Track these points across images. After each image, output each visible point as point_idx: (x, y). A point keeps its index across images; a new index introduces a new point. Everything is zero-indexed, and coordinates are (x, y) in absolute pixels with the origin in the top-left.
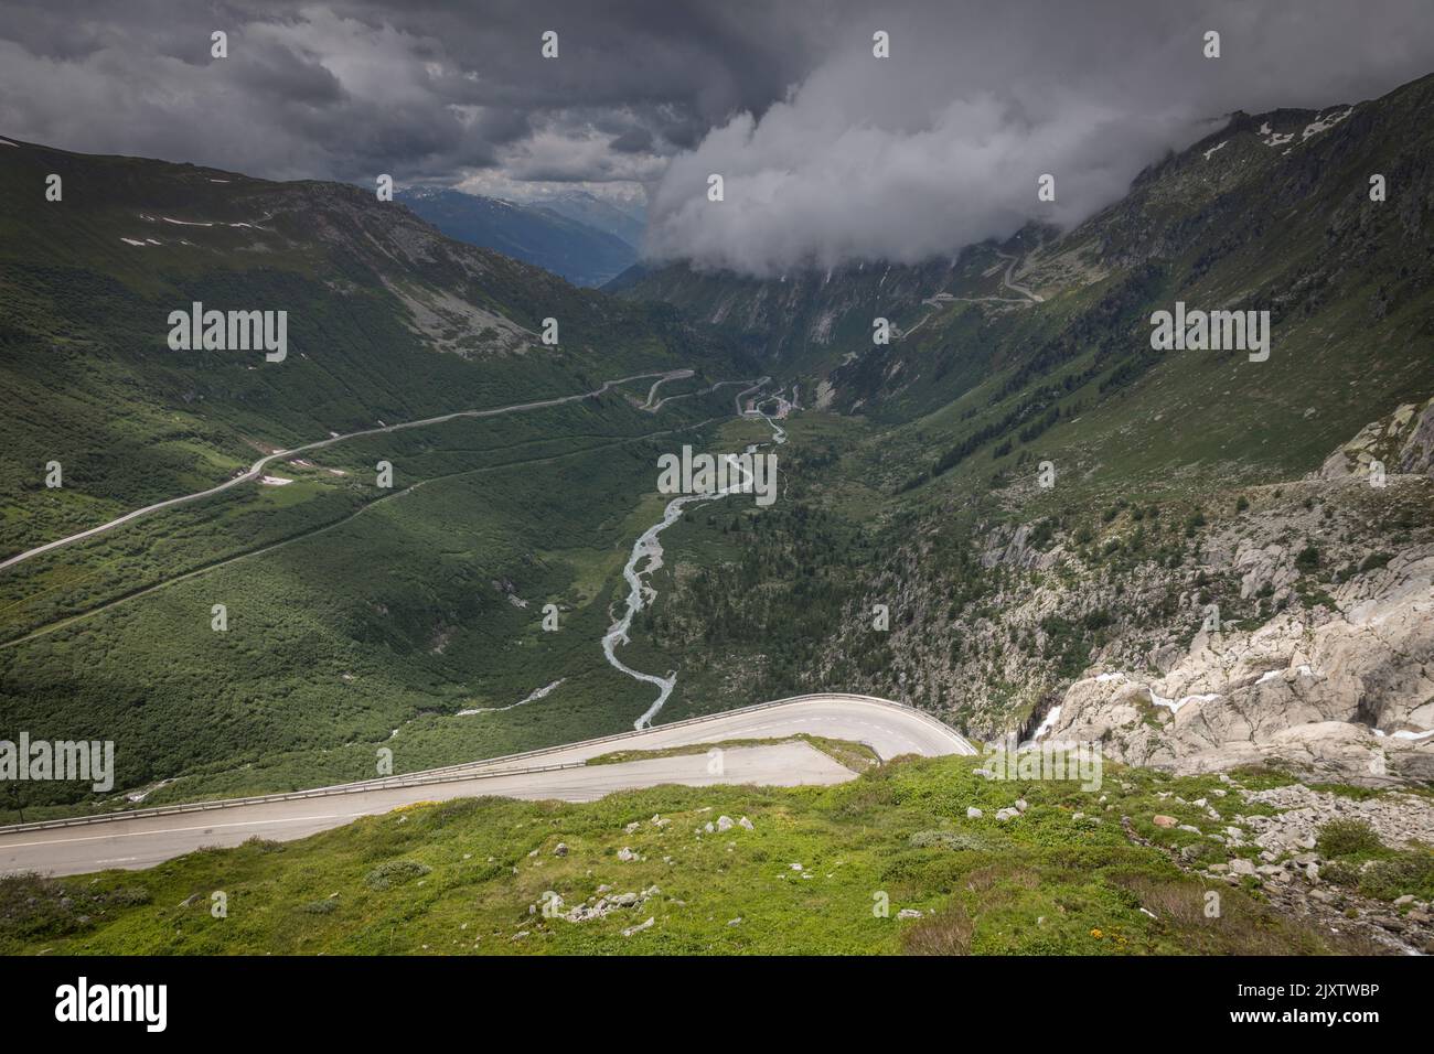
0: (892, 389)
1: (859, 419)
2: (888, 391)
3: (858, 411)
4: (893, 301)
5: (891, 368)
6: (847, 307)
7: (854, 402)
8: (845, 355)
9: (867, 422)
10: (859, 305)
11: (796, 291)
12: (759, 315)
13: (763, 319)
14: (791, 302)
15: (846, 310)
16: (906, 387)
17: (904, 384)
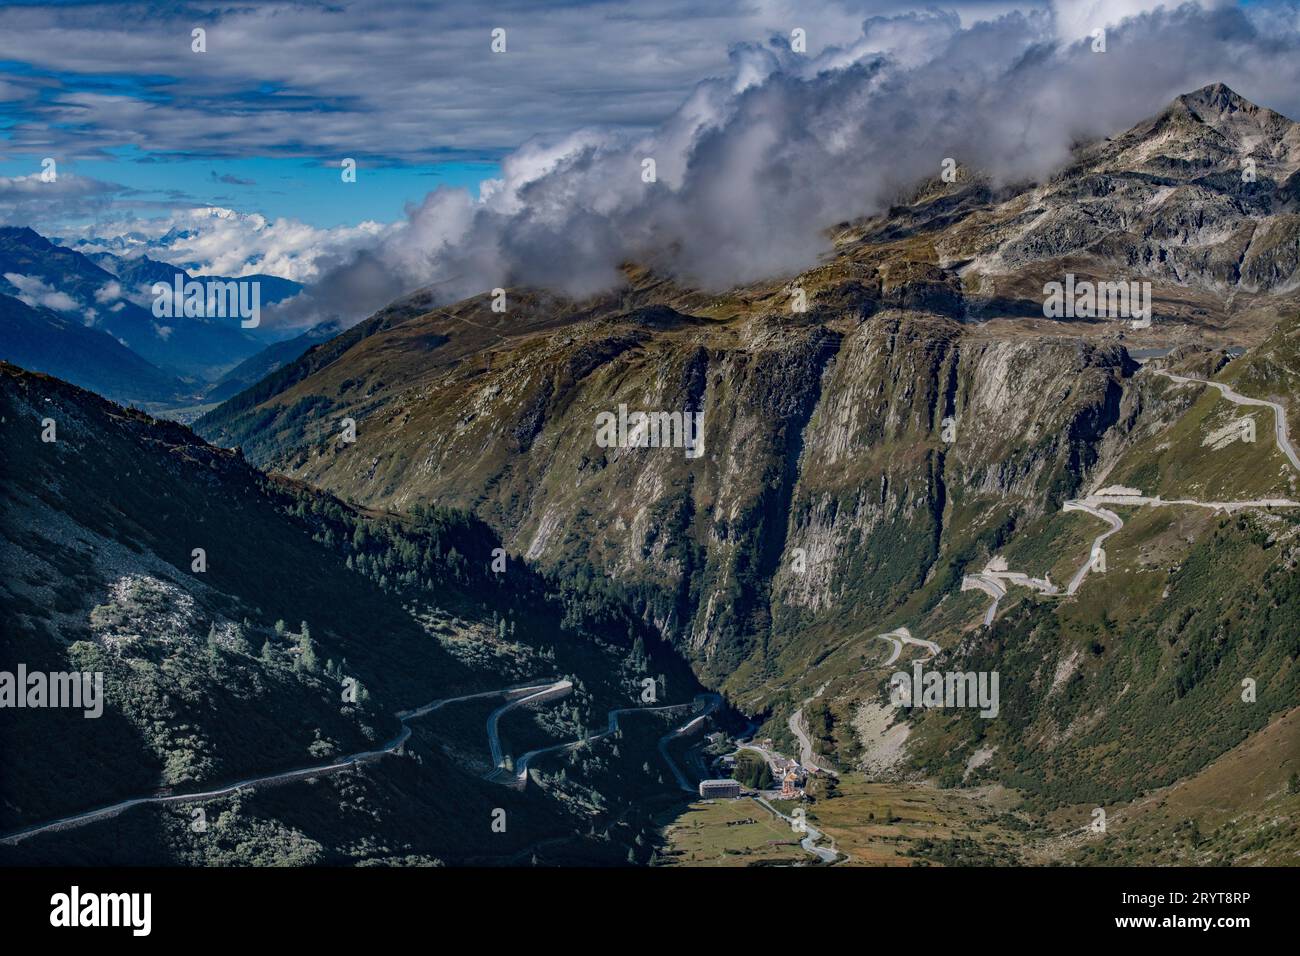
0: (1064, 720)
1: (991, 792)
2: (1054, 726)
3: (983, 774)
4: (982, 506)
5: (1051, 667)
6: (868, 518)
7: (967, 752)
8: (885, 637)
9: (1017, 800)
10: (897, 514)
11: (734, 480)
12: (651, 538)
13: (659, 548)
14: (726, 506)
15: (867, 529)
16: (1100, 713)
17: (1091, 709)
